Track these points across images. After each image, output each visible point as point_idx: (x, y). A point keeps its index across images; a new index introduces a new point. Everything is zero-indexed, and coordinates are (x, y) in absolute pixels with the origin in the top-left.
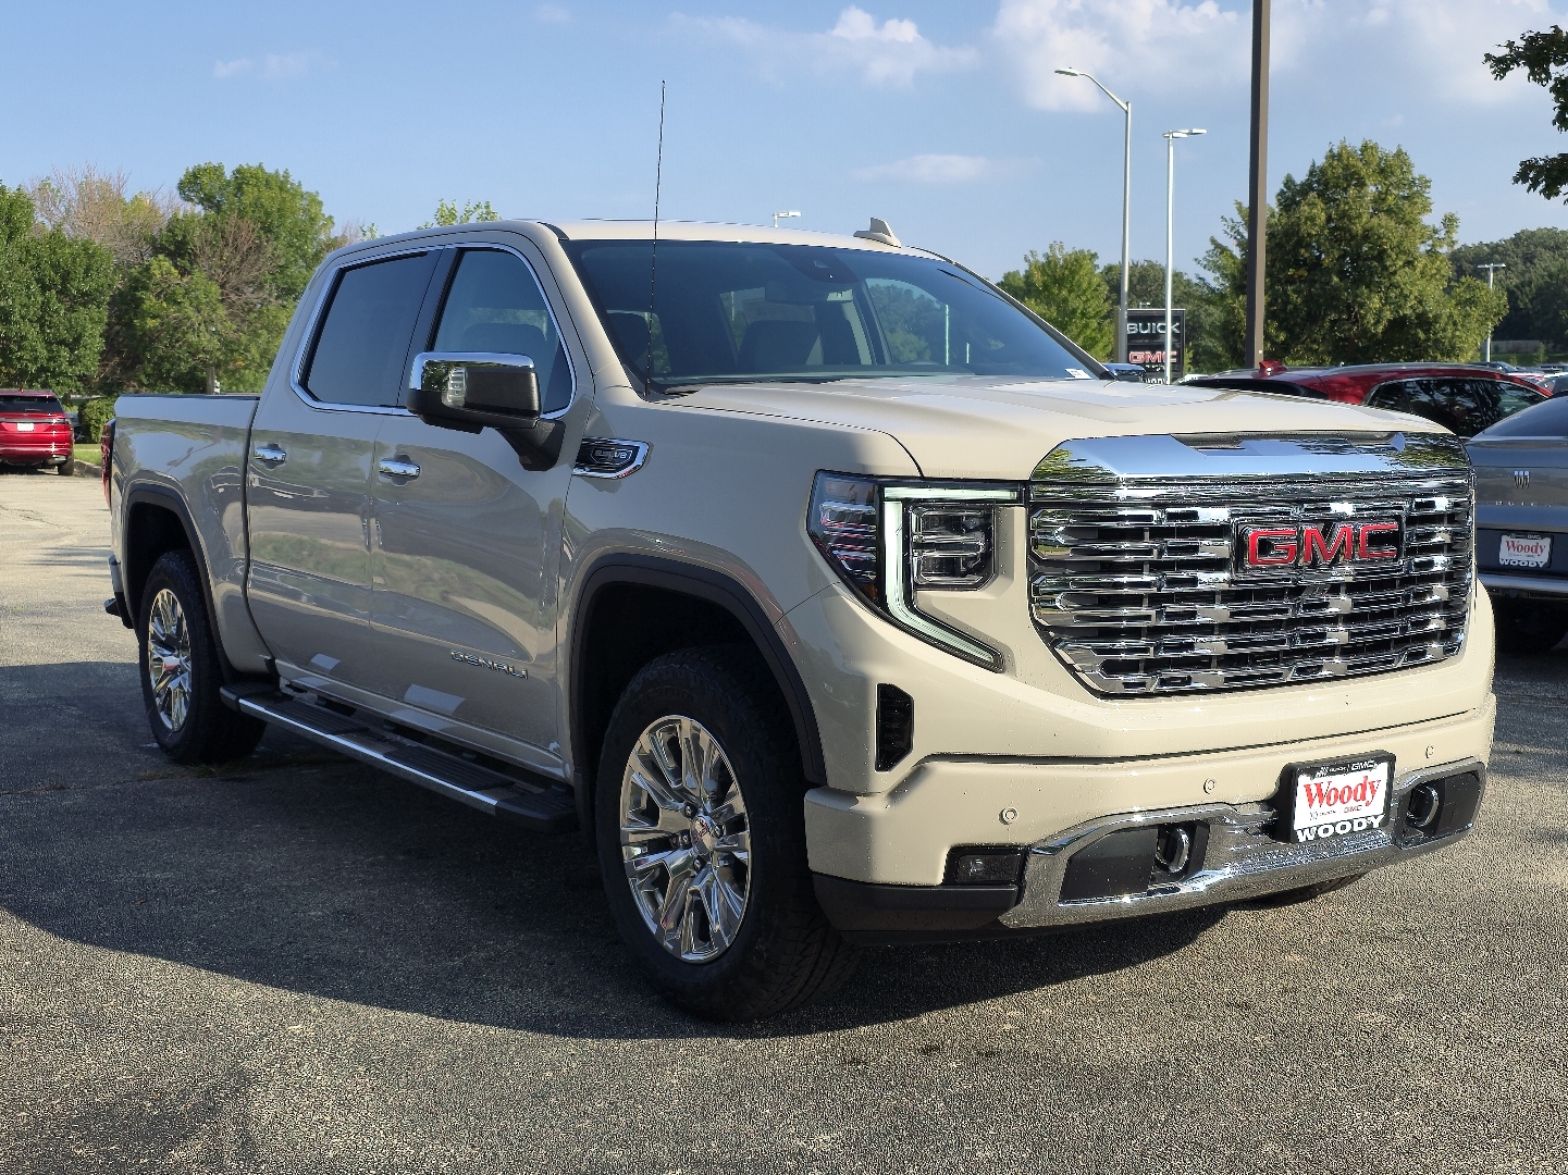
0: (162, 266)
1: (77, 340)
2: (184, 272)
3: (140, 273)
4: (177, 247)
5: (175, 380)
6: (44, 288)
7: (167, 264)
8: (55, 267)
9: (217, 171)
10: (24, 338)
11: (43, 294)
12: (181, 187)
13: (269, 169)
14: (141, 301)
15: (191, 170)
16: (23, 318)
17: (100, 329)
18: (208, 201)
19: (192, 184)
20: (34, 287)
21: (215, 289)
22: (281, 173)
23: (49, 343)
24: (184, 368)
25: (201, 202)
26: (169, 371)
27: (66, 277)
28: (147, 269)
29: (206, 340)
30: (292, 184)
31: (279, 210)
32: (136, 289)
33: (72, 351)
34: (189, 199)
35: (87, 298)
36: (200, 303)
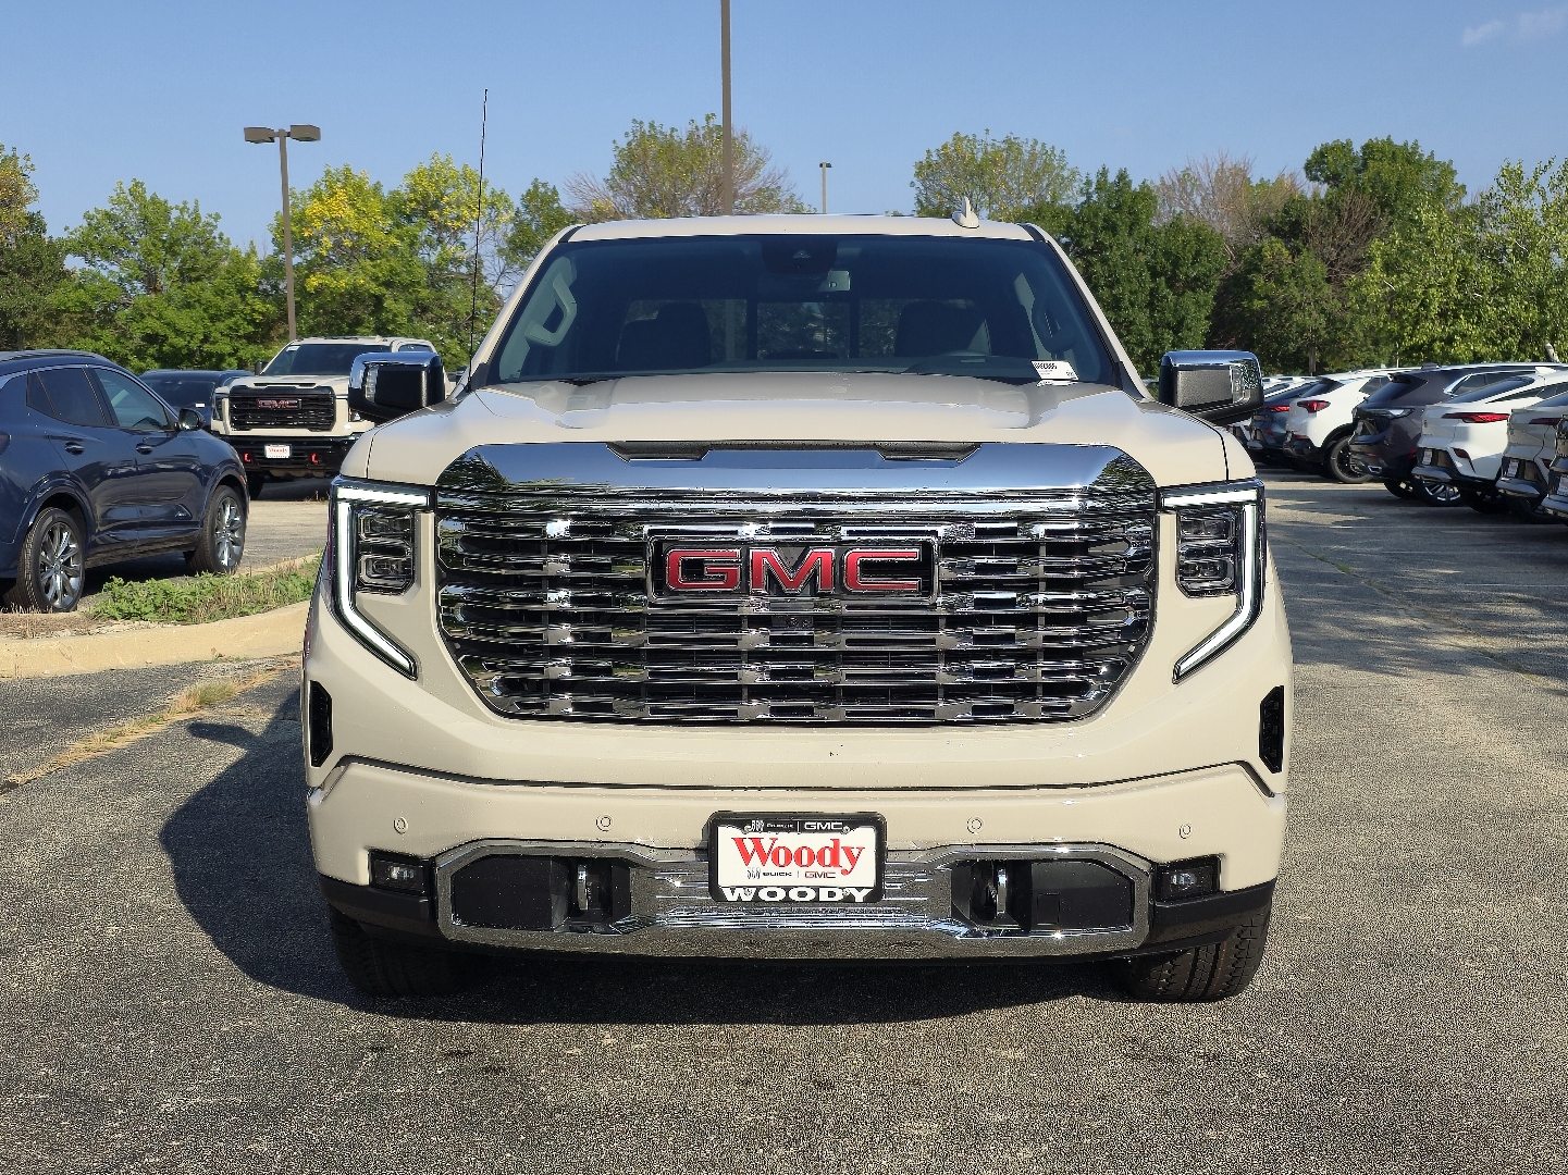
0: (1275, 248)
1: (1181, 322)
2: (1295, 252)
3: (1253, 256)
4: (1290, 226)
5: (1282, 360)
6: (1154, 275)
7: (1279, 245)
8: (1167, 254)
9: (1344, 148)
10: (1132, 323)
11: (1154, 280)
12: (1308, 168)
13: (1398, 141)
14: (1252, 282)
15: (1318, 149)
16: (1132, 304)
17: (1206, 312)
18: (1333, 179)
19: (1318, 165)
20: (1146, 274)
21: (1322, 269)
22: (1410, 144)
23: (1155, 327)
24: (1292, 347)
25: (1327, 180)
26: (1276, 352)
27: (1176, 264)
28: (1259, 251)
29: (1314, 320)
30: (1421, 155)
31: (1398, 183)
32: (1249, 272)
33: (1176, 333)
34: (1315, 179)
35: (1194, 284)
36: (1305, 283)
